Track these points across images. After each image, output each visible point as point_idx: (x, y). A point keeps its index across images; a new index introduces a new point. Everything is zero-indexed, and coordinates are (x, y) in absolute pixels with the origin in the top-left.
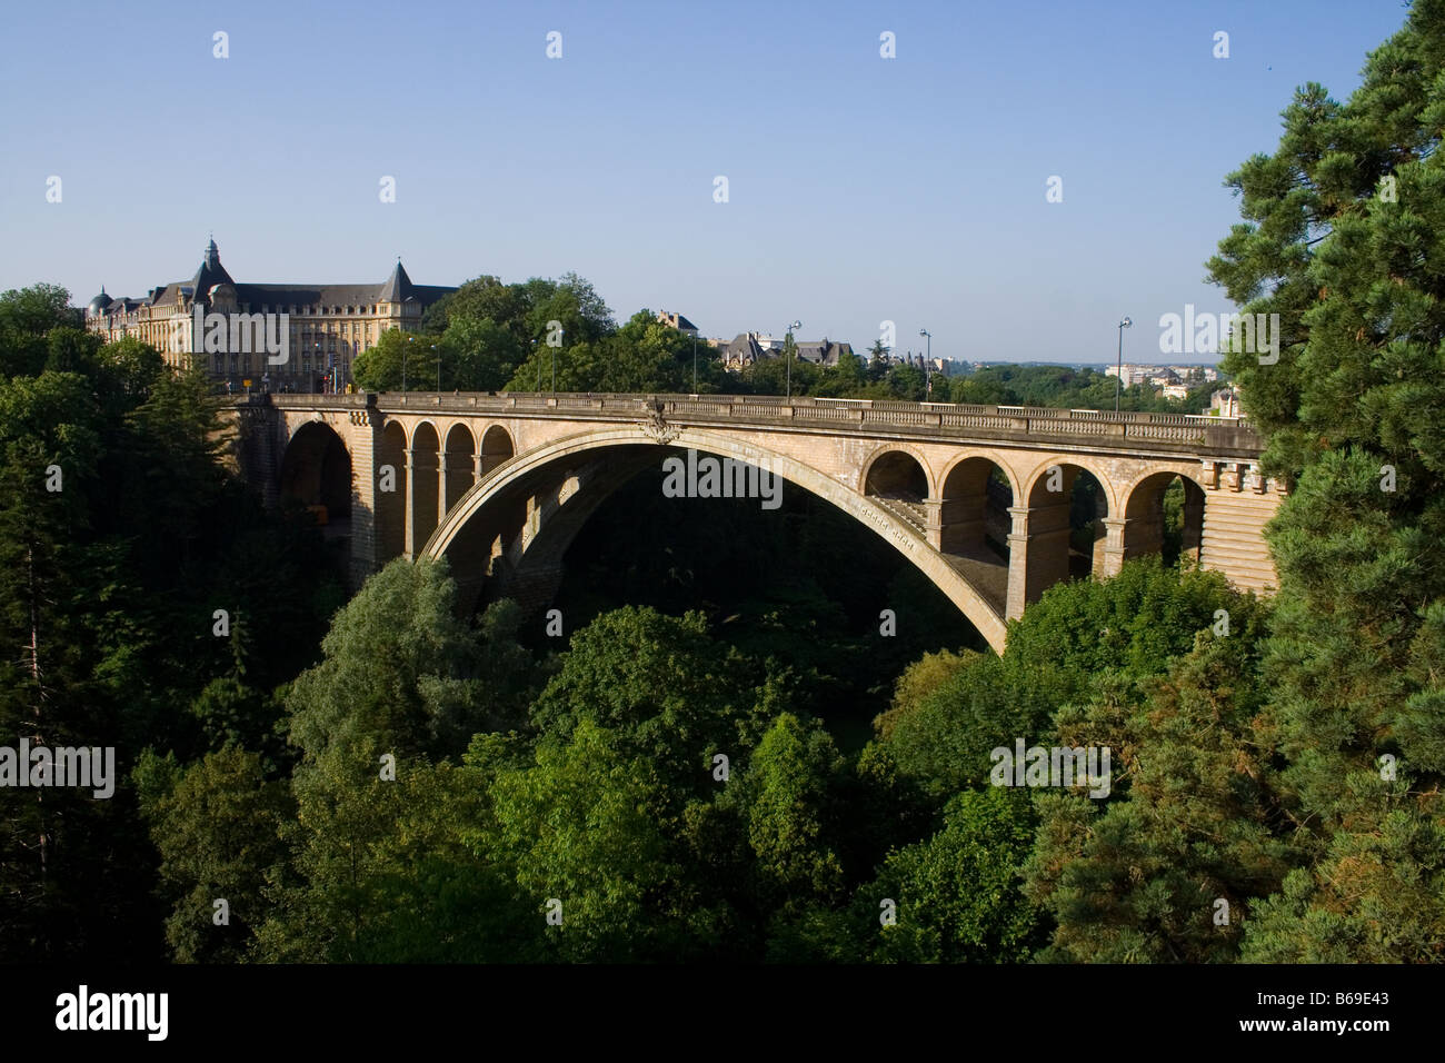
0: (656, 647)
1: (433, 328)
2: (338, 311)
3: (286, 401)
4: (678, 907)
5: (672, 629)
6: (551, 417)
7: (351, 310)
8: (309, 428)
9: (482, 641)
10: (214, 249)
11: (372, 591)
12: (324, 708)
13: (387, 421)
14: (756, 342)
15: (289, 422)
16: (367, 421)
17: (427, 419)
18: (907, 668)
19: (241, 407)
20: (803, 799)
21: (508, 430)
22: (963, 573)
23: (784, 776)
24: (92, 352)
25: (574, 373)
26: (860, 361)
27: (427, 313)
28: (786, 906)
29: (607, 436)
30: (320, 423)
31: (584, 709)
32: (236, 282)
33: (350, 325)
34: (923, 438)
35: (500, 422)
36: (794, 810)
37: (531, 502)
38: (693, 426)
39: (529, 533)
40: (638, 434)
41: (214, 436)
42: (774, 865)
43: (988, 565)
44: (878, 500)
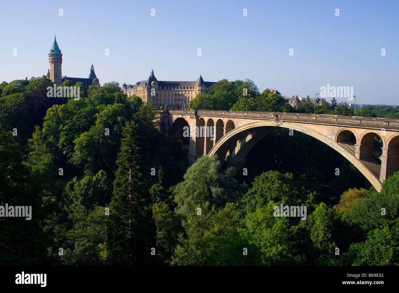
0: (280, 182)
1: (211, 93)
2: (184, 88)
3: (173, 112)
4: (290, 254)
5: (284, 177)
6: (246, 118)
7: (188, 88)
8: (179, 119)
9: (226, 178)
10: (153, 72)
11: (198, 163)
12: (184, 193)
13: (200, 118)
14: (298, 98)
15: (173, 117)
16: (195, 118)
17: (211, 118)
18: (344, 193)
19: (161, 113)
20: (327, 227)
21: (233, 121)
22: (366, 166)
23: (321, 220)
24: (125, 99)
25: (249, 106)
26: (328, 104)
27: (208, 89)
28: (320, 257)
29: (261, 123)
30: (182, 118)
31: (260, 198)
32: (158, 80)
33: (187, 92)
34: (355, 127)
35: (231, 119)
36: (324, 230)
37: (238, 142)
38: (286, 122)
39: (237, 149)
40: (270, 123)
41: (155, 121)
42: (318, 245)
43: (374, 164)
44: (341, 144)
